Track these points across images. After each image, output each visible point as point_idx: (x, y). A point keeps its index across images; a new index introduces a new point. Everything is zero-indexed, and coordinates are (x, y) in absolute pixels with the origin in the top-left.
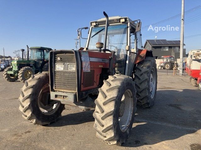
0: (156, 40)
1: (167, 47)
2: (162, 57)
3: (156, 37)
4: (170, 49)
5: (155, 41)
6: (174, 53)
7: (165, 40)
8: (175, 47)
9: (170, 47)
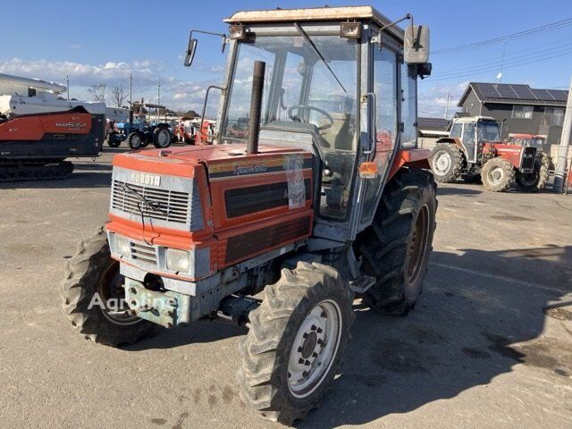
0: (499, 85)
1: (527, 108)
2: (511, 135)
3: (500, 76)
4: (537, 113)
5: (496, 87)
6: (548, 127)
7: (525, 87)
8: (552, 108)
9: (538, 109)
